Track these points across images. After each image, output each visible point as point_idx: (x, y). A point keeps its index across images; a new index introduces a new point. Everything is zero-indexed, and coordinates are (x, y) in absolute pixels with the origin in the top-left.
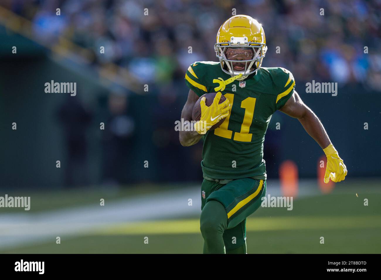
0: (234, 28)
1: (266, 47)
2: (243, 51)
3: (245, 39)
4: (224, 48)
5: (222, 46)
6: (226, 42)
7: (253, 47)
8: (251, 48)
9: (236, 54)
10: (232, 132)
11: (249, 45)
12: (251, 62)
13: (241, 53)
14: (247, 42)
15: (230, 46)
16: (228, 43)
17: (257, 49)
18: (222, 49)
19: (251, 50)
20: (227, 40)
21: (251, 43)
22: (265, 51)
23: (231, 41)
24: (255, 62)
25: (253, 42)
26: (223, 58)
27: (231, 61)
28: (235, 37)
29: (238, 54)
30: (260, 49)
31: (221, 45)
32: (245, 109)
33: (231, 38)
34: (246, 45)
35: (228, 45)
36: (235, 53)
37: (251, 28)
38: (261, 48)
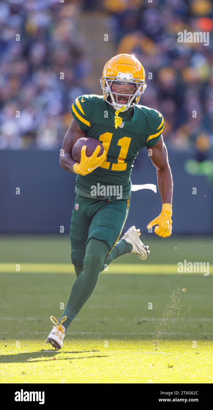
0: (121, 65)
1: (146, 84)
2: (126, 86)
3: (131, 76)
4: (111, 81)
5: (109, 79)
6: (113, 77)
7: (137, 83)
8: (135, 84)
9: (120, 89)
10: (110, 163)
11: (134, 81)
12: (133, 96)
13: (124, 88)
14: (132, 78)
15: (117, 80)
16: (115, 77)
17: (139, 85)
18: (109, 82)
19: (134, 86)
20: (115, 75)
21: (135, 79)
22: (144, 88)
23: (118, 76)
24: (136, 97)
25: (137, 79)
26: (109, 91)
27: (117, 94)
28: (122, 72)
29: (122, 89)
30: (141, 85)
31: (107, 79)
32: (121, 146)
33: (118, 73)
34: (131, 80)
35: (114, 79)
36: (119, 87)
37: (136, 66)
38: (143, 85)
